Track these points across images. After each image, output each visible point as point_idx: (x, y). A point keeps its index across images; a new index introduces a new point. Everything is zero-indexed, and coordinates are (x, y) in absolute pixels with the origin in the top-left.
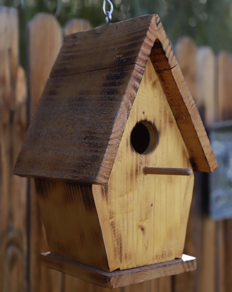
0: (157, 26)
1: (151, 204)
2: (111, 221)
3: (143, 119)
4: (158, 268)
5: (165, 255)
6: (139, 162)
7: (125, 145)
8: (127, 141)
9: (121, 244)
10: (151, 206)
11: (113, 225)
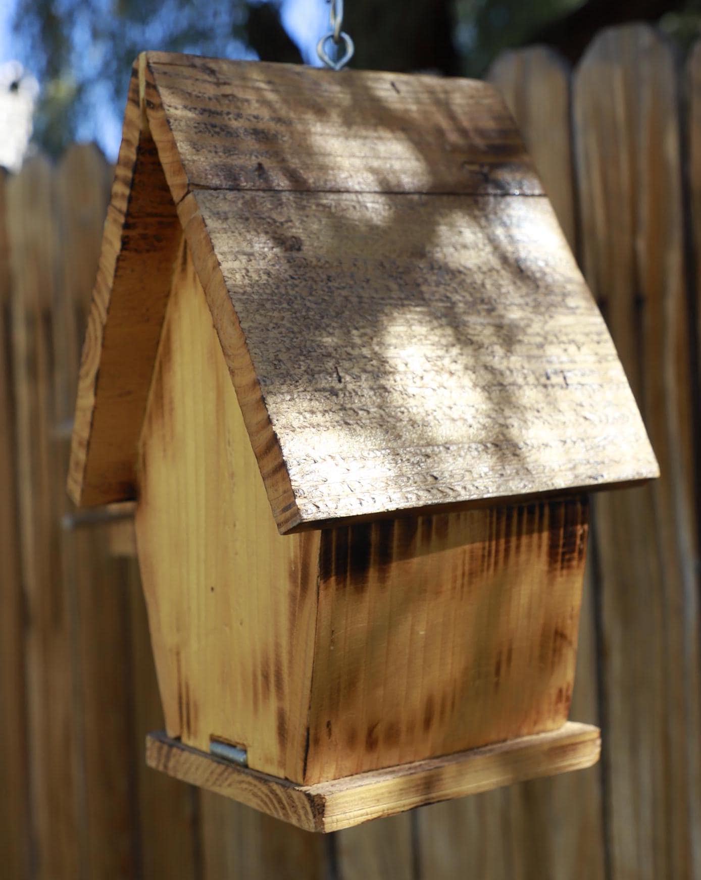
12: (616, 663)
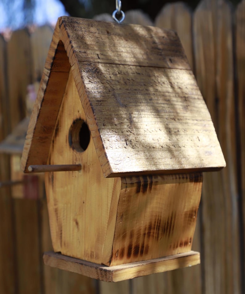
0: (60, 28)
1: (83, 201)
2: (55, 207)
3: (78, 117)
4: (76, 264)
5: (93, 255)
6: (74, 158)
7: (65, 141)
8: (66, 137)
9: (61, 231)
10: (83, 203)
11: (56, 210)
12: (208, 234)
